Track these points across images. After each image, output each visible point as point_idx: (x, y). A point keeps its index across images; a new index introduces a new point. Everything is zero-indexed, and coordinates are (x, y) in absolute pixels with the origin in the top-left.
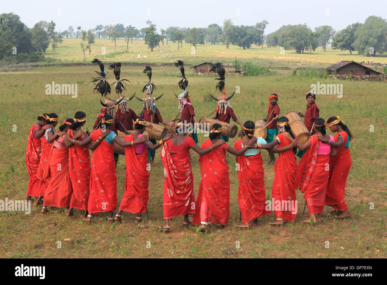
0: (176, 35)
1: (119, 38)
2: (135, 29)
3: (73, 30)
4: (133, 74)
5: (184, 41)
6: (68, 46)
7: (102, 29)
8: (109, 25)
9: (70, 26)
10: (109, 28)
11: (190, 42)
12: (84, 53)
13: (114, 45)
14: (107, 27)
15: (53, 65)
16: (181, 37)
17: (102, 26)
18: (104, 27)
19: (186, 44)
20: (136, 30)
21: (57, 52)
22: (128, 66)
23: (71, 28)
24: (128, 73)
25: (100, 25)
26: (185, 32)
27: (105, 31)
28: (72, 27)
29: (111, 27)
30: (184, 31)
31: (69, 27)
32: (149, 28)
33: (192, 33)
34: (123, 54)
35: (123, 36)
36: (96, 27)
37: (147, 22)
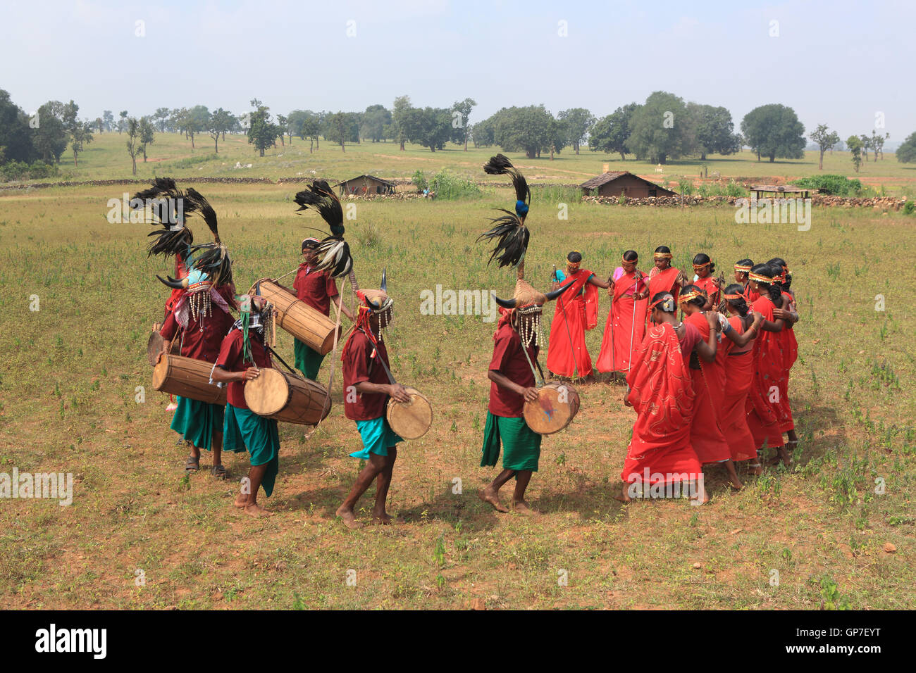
0: (306, 125)
1: (200, 132)
2: (229, 114)
3: (111, 117)
4: (226, 198)
5: (321, 138)
6: (102, 147)
7: (168, 115)
8: (180, 108)
9: (107, 110)
10: (182, 114)
11: (333, 138)
12: (134, 161)
13: (190, 144)
14: (176, 111)
15: (75, 184)
16: (317, 129)
17: (167, 109)
18: (170, 112)
19: (327, 142)
20: (231, 117)
21: (81, 159)
22: (217, 184)
23: (107, 114)
24: (218, 197)
25: (163, 109)
26: (323, 120)
27: (173, 120)
28: (111, 112)
29: (185, 112)
30: (322, 119)
31: (105, 111)
32: (255, 112)
33: (337, 121)
34: (207, 162)
35: (208, 129)
36: (156, 112)
37: (253, 103)
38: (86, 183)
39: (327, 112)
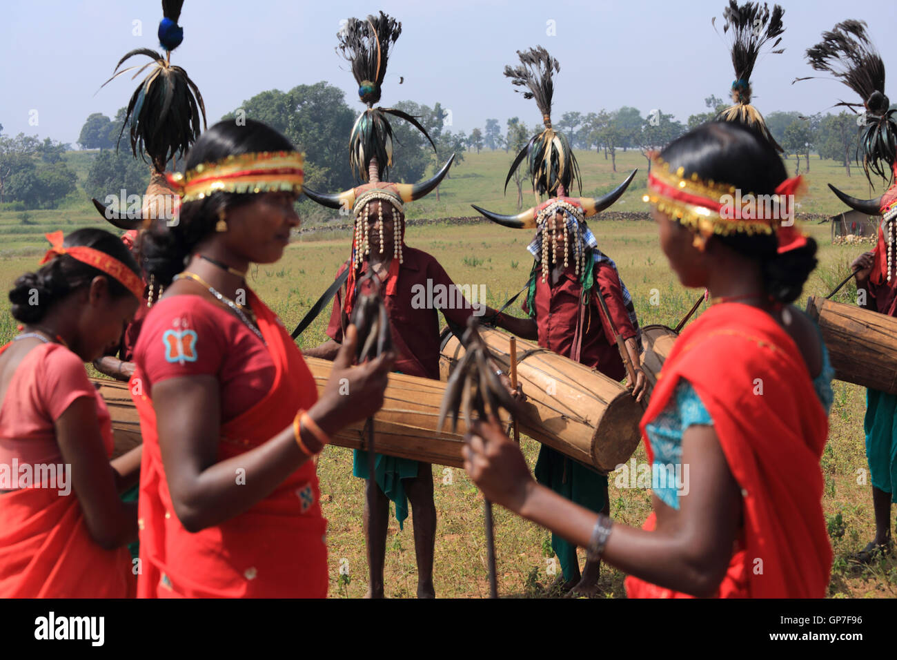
0: (789, 133)
1: (627, 149)
2: (672, 120)
3: (498, 129)
4: (648, 242)
5: (814, 155)
6: (478, 172)
7: (578, 122)
8: (597, 112)
9: (491, 118)
10: (598, 120)
11: (834, 155)
12: (520, 190)
13: (611, 166)
14: (591, 116)
15: (422, 222)
16: (806, 140)
17: (578, 114)
18: (583, 118)
19: (823, 161)
20: (674, 124)
21: (447, 191)
22: (639, 223)
23: (492, 125)
24: (635, 241)
25: (572, 114)
26: (818, 127)
27: (585, 130)
28: (497, 121)
29: (604, 117)
30: (816, 124)
31: (489, 120)
32: (709, 114)
33: (838, 127)
34: (633, 193)
35: (637, 143)
36: (562, 119)
37: (708, 102)
38: (438, 222)
39: (824, 114)
